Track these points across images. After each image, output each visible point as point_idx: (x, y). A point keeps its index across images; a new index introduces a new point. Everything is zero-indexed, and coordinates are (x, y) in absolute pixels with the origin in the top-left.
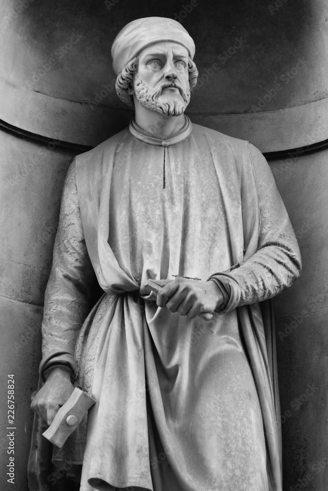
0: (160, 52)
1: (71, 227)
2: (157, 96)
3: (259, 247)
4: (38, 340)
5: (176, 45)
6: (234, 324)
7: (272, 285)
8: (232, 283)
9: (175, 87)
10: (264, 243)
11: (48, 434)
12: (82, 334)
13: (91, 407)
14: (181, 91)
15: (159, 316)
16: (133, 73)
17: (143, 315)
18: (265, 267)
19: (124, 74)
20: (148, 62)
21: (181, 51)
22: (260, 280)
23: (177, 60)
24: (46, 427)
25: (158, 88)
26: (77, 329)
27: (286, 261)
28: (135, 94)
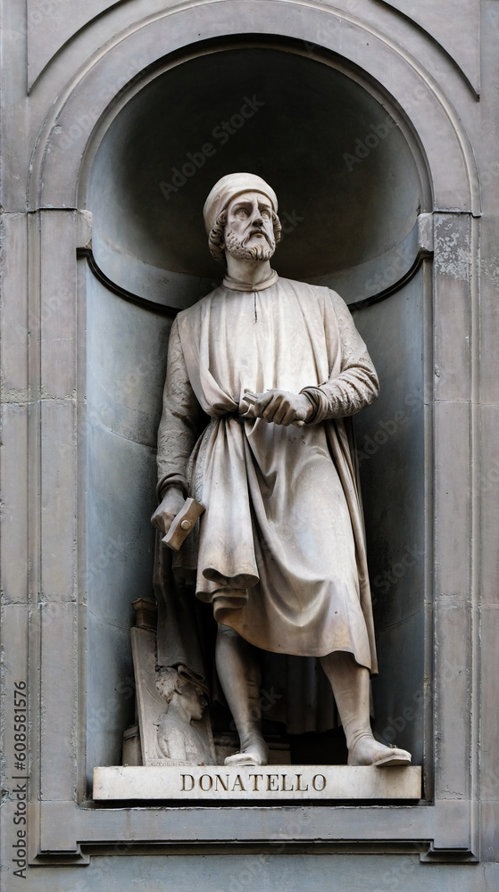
0: (247, 201)
1: (177, 372)
2: (246, 242)
3: (342, 369)
4: (153, 468)
5: (261, 195)
6: (322, 438)
7: (355, 399)
8: (321, 393)
9: (262, 232)
10: (346, 367)
11: (166, 539)
12: (191, 460)
13: (202, 513)
14: (266, 237)
15: (257, 429)
16: (223, 223)
17: (243, 432)
18: (348, 382)
19: (216, 226)
20: (236, 213)
21: (265, 201)
22: (344, 393)
23: (262, 208)
24: (164, 535)
25: (247, 234)
26: (187, 457)
27: (366, 378)
28: (226, 247)
